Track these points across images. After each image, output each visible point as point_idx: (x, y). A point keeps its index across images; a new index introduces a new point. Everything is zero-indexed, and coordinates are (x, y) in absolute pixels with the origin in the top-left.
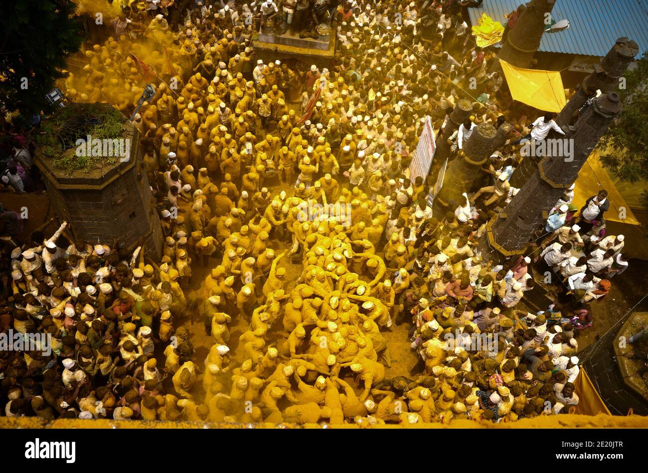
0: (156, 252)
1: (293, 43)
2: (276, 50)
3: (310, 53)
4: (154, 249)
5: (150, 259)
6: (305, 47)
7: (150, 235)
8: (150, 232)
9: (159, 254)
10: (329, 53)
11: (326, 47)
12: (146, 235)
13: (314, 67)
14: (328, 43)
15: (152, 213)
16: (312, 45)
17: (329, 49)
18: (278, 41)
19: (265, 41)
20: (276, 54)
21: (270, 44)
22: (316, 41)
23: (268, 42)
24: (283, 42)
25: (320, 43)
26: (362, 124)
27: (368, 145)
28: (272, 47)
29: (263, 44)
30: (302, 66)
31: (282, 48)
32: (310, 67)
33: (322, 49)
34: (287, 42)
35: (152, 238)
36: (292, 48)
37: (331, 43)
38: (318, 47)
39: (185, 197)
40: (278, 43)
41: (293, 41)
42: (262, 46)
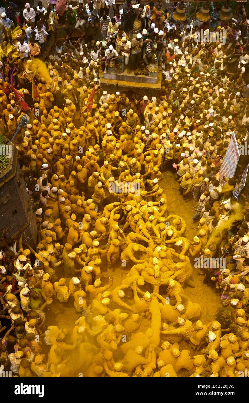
0: (33, 239)
1: (130, 79)
2: (117, 85)
3: (143, 86)
4: (31, 237)
5: (28, 245)
6: (139, 82)
7: (28, 226)
8: (28, 224)
9: (35, 241)
10: (158, 86)
11: (155, 81)
12: (25, 226)
13: (145, 98)
14: (156, 78)
15: (29, 210)
16: (144, 81)
17: (157, 83)
18: (118, 78)
19: (110, 78)
20: (117, 88)
21: (112, 81)
22: (147, 77)
23: (111, 79)
24: (123, 78)
25: (150, 79)
26: (185, 138)
27: (190, 155)
28: (114, 82)
29: (107, 80)
30: (137, 96)
31: (121, 83)
32: (143, 97)
33: (152, 83)
34: (125, 79)
35: (29, 229)
36: (129, 83)
37: (158, 78)
38: (148, 81)
39: (52, 197)
40: (119, 80)
41: (130, 77)
42: (106, 82)
